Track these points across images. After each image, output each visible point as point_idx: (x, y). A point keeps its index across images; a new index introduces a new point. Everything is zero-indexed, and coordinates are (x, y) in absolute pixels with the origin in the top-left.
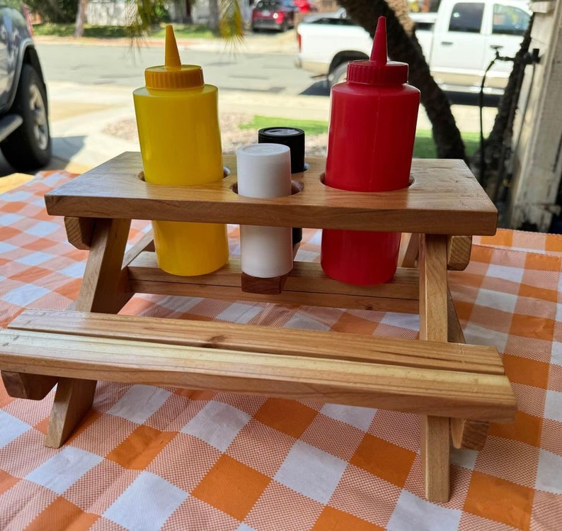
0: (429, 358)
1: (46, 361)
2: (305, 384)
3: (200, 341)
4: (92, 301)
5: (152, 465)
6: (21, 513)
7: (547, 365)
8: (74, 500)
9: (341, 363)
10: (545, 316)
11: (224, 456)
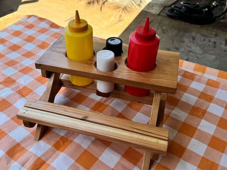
0: (147, 132)
1: (36, 120)
2: (109, 137)
3: (80, 118)
4: (49, 97)
5: (65, 151)
6: (29, 161)
7: (196, 128)
8: (43, 159)
9: (121, 131)
10: (204, 108)
11: (86, 150)
